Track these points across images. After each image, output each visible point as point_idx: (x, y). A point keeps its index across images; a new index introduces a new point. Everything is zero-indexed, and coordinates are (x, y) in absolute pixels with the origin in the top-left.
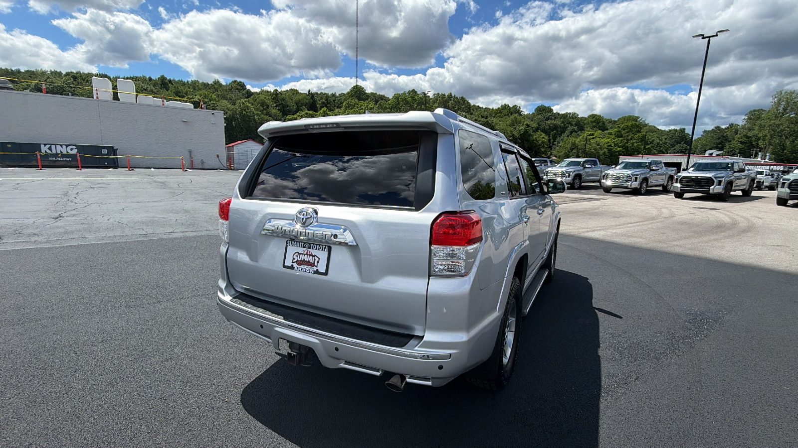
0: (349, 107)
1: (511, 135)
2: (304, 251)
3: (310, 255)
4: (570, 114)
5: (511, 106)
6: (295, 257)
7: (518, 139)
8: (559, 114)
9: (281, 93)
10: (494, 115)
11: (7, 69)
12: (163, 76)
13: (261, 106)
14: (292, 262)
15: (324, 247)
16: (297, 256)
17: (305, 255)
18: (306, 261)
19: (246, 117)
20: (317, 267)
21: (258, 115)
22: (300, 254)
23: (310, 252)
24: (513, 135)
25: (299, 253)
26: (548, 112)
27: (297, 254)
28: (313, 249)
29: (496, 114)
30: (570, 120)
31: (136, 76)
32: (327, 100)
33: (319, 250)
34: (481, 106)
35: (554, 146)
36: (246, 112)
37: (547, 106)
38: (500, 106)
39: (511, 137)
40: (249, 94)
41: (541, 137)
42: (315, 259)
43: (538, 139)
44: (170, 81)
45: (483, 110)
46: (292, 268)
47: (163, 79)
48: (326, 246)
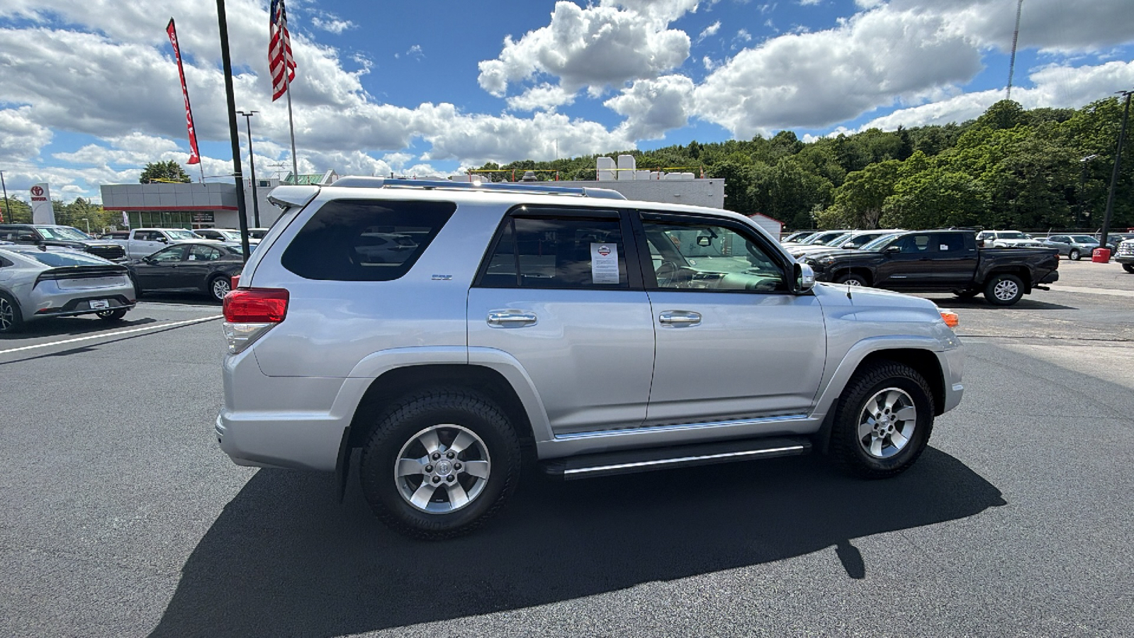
0: (969, 144)
9: (849, 139)
11: (562, 160)
12: (694, 141)
13: (813, 162)
19: (789, 181)
21: (806, 176)
31: (666, 147)
32: (933, 138)
36: (789, 174)
40: (800, 147)
44: (701, 147)
47: (693, 145)
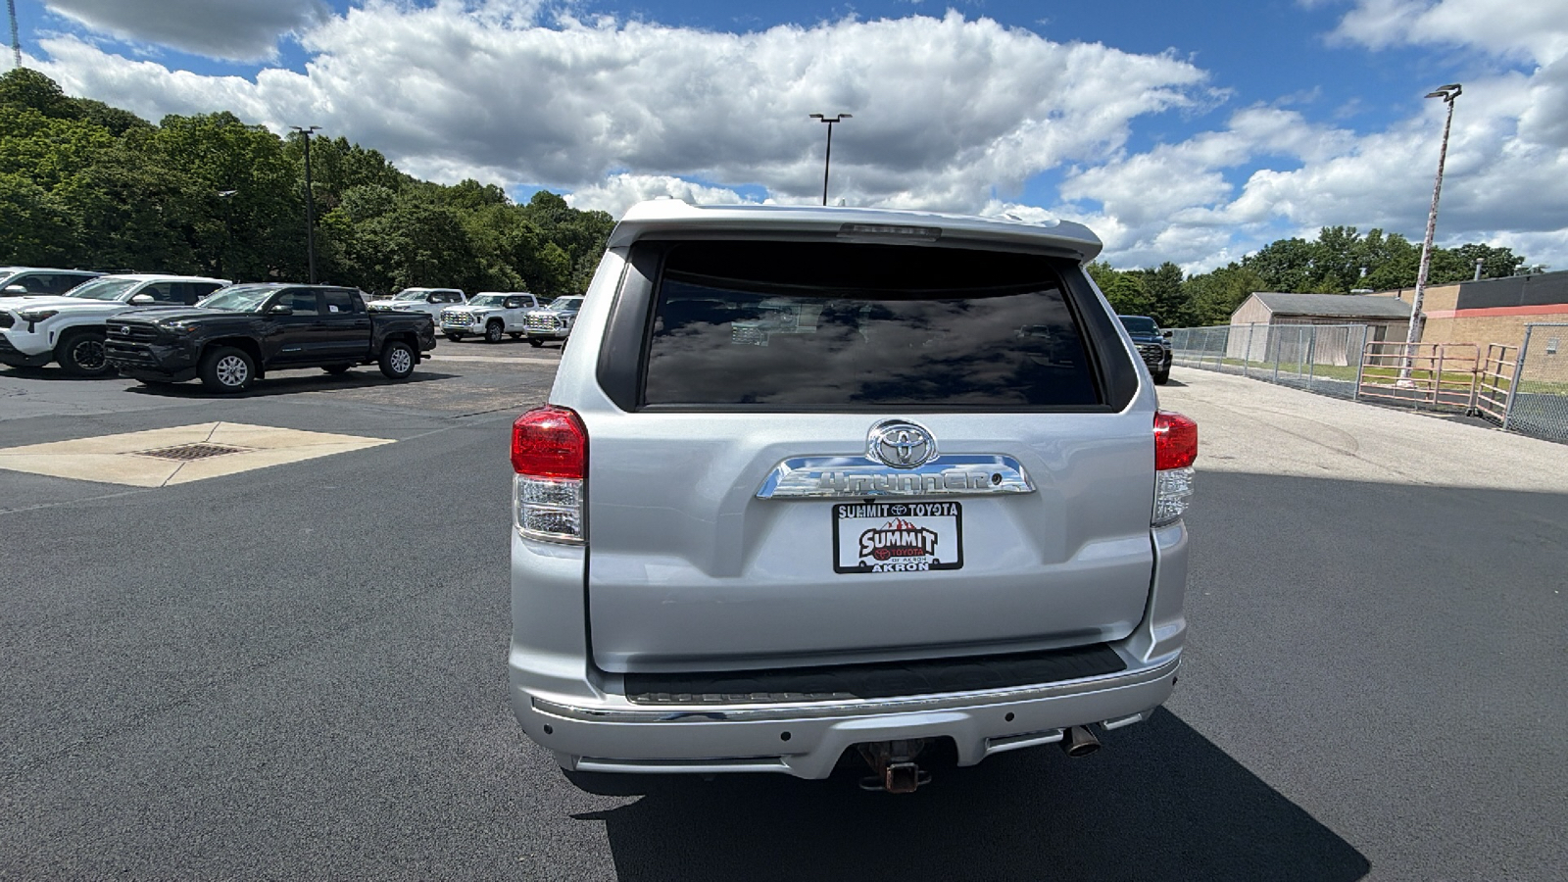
1: (496, 246)
2: (890, 525)
3: (908, 531)
4: (598, 213)
5: (485, 186)
6: (865, 542)
7: (511, 254)
8: (578, 212)
10: (448, 200)
14: (861, 555)
15: (946, 506)
16: (872, 539)
17: (893, 532)
18: (901, 546)
20: (932, 553)
22: (880, 532)
23: (907, 524)
24: (501, 246)
25: (875, 531)
26: (558, 207)
27: (870, 535)
28: (916, 514)
29: (454, 198)
30: (599, 225)
33: (933, 514)
34: (415, 177)
35: (576, 273)
37: (555, 194)
38: (459, 183)
39: (496, 250)
41: (555, 254)
42: (924, 539)
43: (550, 258)
45: (422, 187)
46: (865, 569)
48: (951, 503)
